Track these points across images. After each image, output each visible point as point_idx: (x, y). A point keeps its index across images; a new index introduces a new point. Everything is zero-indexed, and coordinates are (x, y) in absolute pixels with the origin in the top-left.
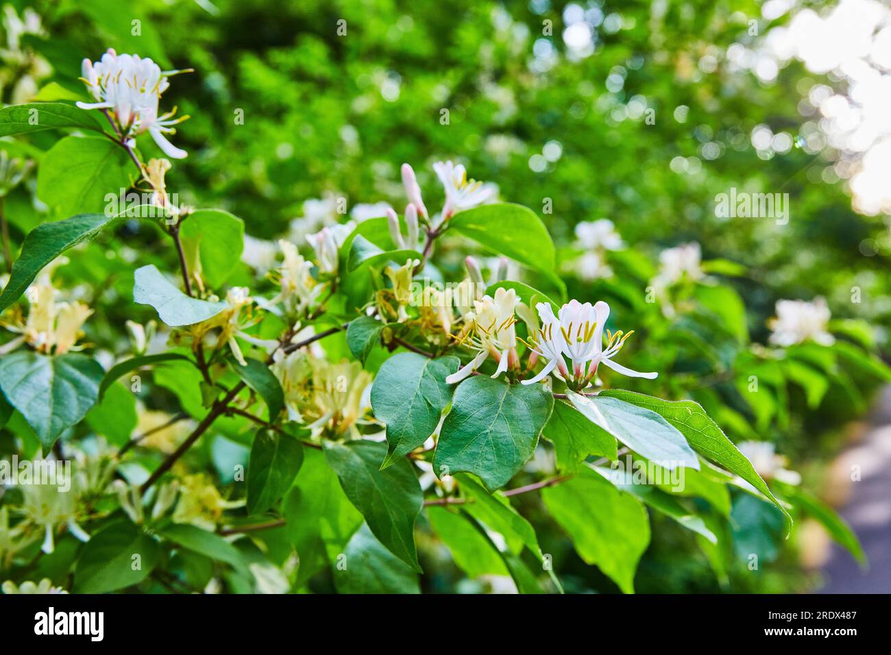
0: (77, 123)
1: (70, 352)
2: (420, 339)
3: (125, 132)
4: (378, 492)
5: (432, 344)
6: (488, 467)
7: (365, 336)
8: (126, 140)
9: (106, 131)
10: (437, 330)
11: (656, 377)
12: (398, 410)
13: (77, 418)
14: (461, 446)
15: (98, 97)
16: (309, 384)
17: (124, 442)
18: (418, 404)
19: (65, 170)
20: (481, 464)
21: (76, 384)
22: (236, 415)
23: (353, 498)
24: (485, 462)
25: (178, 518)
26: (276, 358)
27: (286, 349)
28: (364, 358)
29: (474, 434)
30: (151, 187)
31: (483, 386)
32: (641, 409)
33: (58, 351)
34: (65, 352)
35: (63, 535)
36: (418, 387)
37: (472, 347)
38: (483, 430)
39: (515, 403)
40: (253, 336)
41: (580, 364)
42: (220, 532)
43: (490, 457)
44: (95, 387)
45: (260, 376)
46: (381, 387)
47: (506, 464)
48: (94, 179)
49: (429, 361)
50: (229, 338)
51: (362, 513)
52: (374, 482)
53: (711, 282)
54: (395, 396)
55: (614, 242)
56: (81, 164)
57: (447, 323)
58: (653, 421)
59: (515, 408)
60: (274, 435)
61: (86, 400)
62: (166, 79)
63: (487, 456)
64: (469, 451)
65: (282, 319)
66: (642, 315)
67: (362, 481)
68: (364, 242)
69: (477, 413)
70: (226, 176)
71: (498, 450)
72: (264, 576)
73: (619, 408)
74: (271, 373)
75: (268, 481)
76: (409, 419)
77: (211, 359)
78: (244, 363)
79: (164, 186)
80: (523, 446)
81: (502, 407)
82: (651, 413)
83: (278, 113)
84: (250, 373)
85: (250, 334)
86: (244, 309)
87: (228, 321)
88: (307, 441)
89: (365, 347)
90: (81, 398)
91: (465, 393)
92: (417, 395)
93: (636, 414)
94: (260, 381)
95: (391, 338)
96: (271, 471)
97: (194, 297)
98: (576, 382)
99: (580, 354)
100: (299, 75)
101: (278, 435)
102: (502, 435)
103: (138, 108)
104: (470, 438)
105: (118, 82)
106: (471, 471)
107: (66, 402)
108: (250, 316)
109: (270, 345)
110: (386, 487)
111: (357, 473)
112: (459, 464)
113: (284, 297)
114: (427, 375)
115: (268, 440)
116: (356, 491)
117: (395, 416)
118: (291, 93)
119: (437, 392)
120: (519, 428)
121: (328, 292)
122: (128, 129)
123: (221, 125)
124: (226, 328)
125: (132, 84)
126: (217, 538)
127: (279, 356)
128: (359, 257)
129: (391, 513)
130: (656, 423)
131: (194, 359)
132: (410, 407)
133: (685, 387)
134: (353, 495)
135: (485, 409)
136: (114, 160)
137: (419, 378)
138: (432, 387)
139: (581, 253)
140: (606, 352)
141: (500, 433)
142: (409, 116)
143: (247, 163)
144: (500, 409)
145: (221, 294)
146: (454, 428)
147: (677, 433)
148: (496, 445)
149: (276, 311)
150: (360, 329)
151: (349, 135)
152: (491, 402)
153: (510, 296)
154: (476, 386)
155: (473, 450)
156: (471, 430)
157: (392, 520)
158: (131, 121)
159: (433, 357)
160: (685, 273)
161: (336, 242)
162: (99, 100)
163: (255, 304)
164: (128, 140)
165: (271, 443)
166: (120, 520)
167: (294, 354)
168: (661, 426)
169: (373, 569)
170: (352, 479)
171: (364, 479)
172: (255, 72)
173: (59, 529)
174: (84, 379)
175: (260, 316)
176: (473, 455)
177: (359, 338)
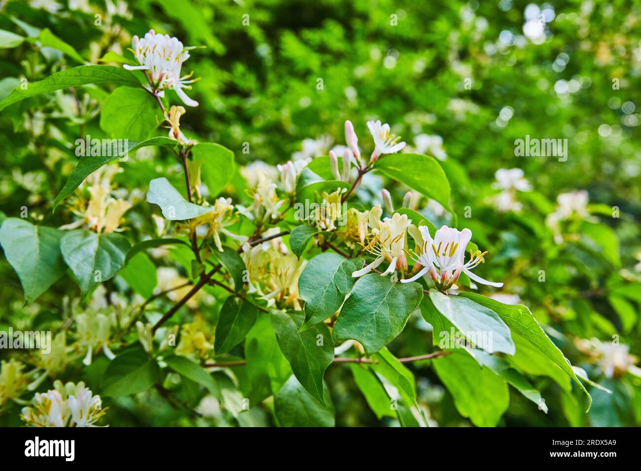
0: (124, 79)
1: (115, 232)
2: (343, 245)
3: (155, 87)
4: (303, 347)
5: (349, 248)
6: (370, 337)
7: (303, 239)
8: (156, 92)
9: (143, 85)
10: (356, 239)
11: (502, 286)
12: (317, 292)
13: (109, 276)
14: (353, 321)
15: (141, 62)
16: (267, 268)
17: (149, 296)
18: (331, 290)
19: (118, 109)
20: (365, 335)
21: (112, 254)
22: (215, 285)
23: (284, 350)
24: (368, 334)
25: (178, 352)
26: (244, 248)
27: (252, 243)
28: (300, 254)
29: (363, 314)
30: (170, 125)
31: (376, 281)
32: (484, 308)
33: (106, 231)
34: (111, 231)
35: (99, 354)
36: (333, 277)
37: (372, 253)
38: (371, 312)
39: (396, 295)
40: (231, 232)
41: (446, 272)
42: (204, 365)
43: (372, 331)
44: (123, 257)
45: (232, 260)
46: (307, 275)
47: (381, 336)
48: (136, 117)
49: (344, 260)
50: (214, 232)
51: (289, 361)
52: (301, 340)
53: (594, 220)
54: (315, 282)
55: (524, 185)
56: (129, 106)
57: (363, 235)
58: (491, 318)
59: (395, 298)
60: (239, 301)
61: (116, 265)
62: (187, 52)
63: (370, 330)
64: (358, 325)
65: (253, 222)
66: (540, 241)
67: (293, 339)
68: (311, 173)
69: (369, 299)
70: (264, 117)
71: (378, 326)
72: (230, 398)
73: (469, 305)
74: (241, 260)
75: (230, 333)
76: (323, 299)
77: (202, 245)
78: (221, 250)
79: (179, 125)
80: (395, 325)
81: (387, 296)
82: (491, 312)
83: (305, 75)
84: (226, 257)
85: (229, 230)
86: (227, 213)
87: (213, 220)
88: (263, 308)
89: (301, 247)
90: (113, 263)
91: (362, 285)
92: (331, 283)
93: (480, 311)
94: (231, 263)
95: (323, 242)
96: (233, 325)
97: (193, 202)
98: (442, 284)
99: (446, 265)
100: (322, 49)
101: (242, 301)
102: (383, 316)
103: (165, 71)
104: (361, 316)
105: (153, 52)
106: (357, 339)
107: (103, 265)
108: (229, 218)
109: (242, 239)
110: (310, 345)
111: (290, 333)
112: (350, 333)
113: (255, 207)
114: (341, 270)
115: (234, 304)
116: (288, 345)
117: (313, 296)
118: (314, 61)
119: (345, 281)
120: (395, 313)
121: (287, 206)
122: (158, 85)
123: (262, 81)
124: (212, 225)
125: (162, 54)
126: (200, 368)
127: (246, 247)
128: (305, 183)
129: (311, 364)
130: (493, 319)
131: (190, 244)
132: (325, 291)
133: (566, 296)
134: (285, 348)
135: (375, 297)
136: (149, 105)
137: (335, 271)
138: (342, 278)
139: (499, 191)
140: (468, 264)
141: (383, 315)
142: (397, 82)
143: (278, 109)
144: (385, 298)
145: (212, 202)
146: (351, 308)
147: (506, 328)
148: (378, 323)
149: (250, 216)
150: (300, 233)
151: (351, 93)
152: (380, 292)
153: (403, 219)
154: (371, 281)
155: (361, 325)
156: (362, 311)
157: (310, 368)
158: (160, 80)
159: (349, 258)
160: (574, 212)
161: (297, 172)
162: (141, 64)
163: (236, 210)
164: (158, 92)
165: (236, 307)
166: (136, 349)
167: (256, 247)
168: (496, 321)
169: (303, 402)
170: (287, 337)
171: (294, 338)
172: (291, 45)
173: (97, 351)
174: (117, 251)
175: (237, 218)
176: (361, 329)
177: (298, 240)
